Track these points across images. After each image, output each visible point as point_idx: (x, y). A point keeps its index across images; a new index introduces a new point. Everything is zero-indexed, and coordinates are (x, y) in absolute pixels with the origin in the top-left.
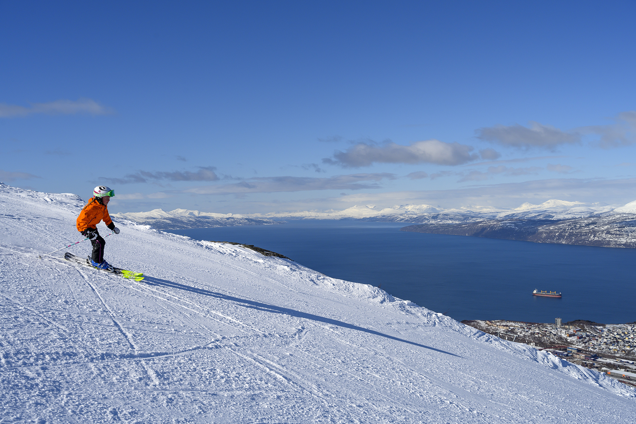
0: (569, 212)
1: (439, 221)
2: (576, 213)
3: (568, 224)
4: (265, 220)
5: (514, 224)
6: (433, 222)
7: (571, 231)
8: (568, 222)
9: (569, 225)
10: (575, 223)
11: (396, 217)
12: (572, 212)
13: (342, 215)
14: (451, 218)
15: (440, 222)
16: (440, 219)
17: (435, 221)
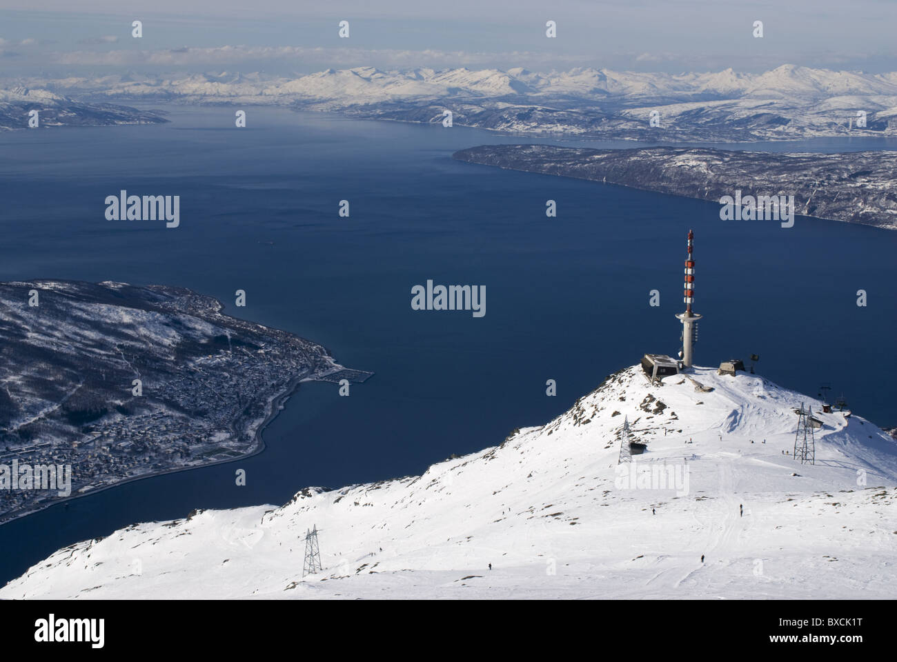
0: (823, 108)
1: (534, 124)
2: (837, 113)
3: (815, 170)
4: (118, 112)
5: (704, 163)
6: (520, 127)
7: (820, 189)
8: (816, 167)
9: (818, 175)
10: (828, 170)
11: (433, 111)
12: (829, 108)
13: (295, 94)
14: (562, 120)
15: (535, 127)
16: (536, 121)
17: (525, 124)
